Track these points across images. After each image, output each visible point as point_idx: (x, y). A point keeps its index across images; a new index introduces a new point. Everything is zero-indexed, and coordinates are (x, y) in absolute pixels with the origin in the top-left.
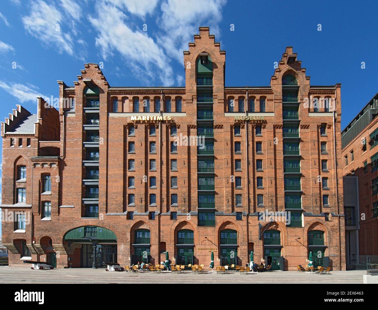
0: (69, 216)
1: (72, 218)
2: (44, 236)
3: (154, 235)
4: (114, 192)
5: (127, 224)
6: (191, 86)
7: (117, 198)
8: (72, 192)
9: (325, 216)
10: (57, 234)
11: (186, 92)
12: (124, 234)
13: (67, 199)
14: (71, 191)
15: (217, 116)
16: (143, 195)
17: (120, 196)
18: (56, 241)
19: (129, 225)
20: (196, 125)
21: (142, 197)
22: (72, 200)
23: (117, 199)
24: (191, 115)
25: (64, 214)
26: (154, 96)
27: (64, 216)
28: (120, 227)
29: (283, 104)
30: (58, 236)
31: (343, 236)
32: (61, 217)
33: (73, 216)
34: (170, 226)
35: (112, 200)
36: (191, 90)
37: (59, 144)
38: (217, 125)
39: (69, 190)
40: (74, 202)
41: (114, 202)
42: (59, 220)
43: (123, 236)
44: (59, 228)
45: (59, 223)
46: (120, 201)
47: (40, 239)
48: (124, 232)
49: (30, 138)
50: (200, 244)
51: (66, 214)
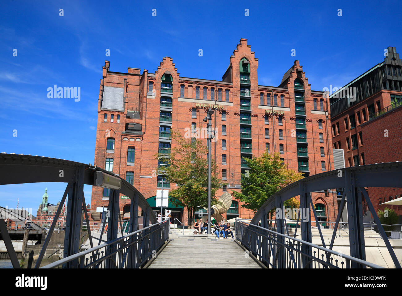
0: (148, 186)
1: (150, 188)
2: (127, 203)
6: (237, 83)
8: (150, 164)
9: (324, 192)
11: (233, 87)
13: (146, 170)
15: (253, 107)
20: (240, 113)
22: (150, 171)
24: (237, 105)
25: (144, 184)
26: (211, 87)
29: (295, 102)
31: (336, 209)
32: (142, 186)
33: (151, 186)
36: (237, 86)
37: (142, 122)
38: (254, 115)
40: (151, 173)
42: (140, 189)
47: (123, 206)
49: (120, 114)
50: (244, 214)
51: (145, 183)
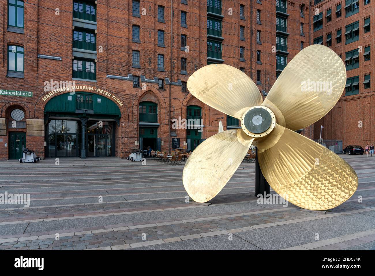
0: (53, 74)
2: (11, 104)
3: (165, 111)
4: (116, 45)
5: (134, 93)
7: (121, 54)
8: (57, 35)
10: (35, 101)
12: (131, 108)
13: (50, 46)
14: (56, 33)
16: (151, 55)
17: (124, 52)
18: (33, 114)
19: (137, 95)
21: (151, 57)
22: (58, 49)
23: (120, 56)
25: (45, 69)
27: (47, 73)
28: (125, 96)
30: (37, 106)
32: (42, 74)
33: (61, 75)
34: (181, 101)
35: (114, 56)
39: (52, 30)
40: (60, 51)
41: (117, 60)
42: (37, 78)
43: (129, 110)
44: (38, 92)
45: (37, 84)
46: (124, 59)
47: (5, 109)
48: (131, 105)
50: (211, 125)
51: (48, 69)
